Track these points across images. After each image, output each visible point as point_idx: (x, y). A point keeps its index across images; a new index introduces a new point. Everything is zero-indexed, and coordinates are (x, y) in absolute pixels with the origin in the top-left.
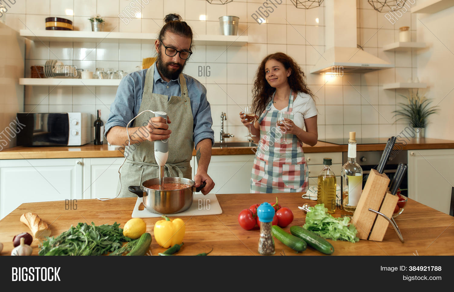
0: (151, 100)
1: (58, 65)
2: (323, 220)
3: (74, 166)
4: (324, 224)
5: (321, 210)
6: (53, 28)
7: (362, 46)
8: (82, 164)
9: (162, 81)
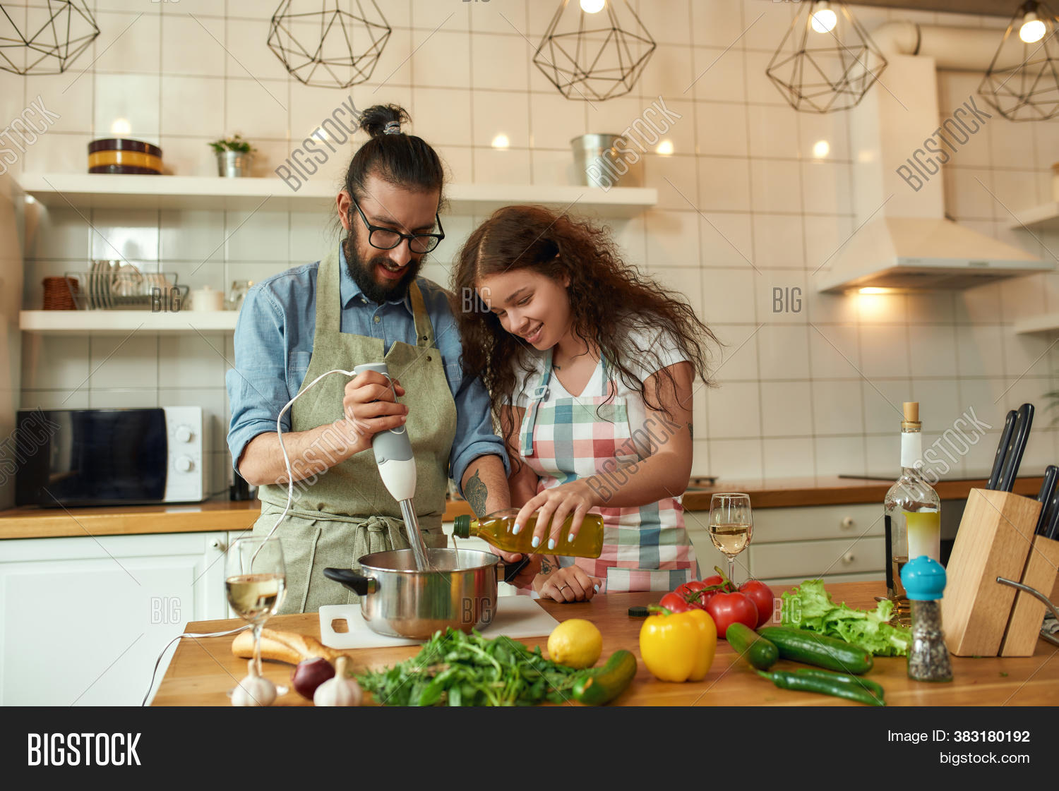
0: (339, 353)
1: (125, 274)
2: (825, 617)
3: (203, 554)
4: (828, 625)
5: (816, 594)
6: (112, 167)
7: (952, 215)
8: (224, 549)
9: (363, 300)
